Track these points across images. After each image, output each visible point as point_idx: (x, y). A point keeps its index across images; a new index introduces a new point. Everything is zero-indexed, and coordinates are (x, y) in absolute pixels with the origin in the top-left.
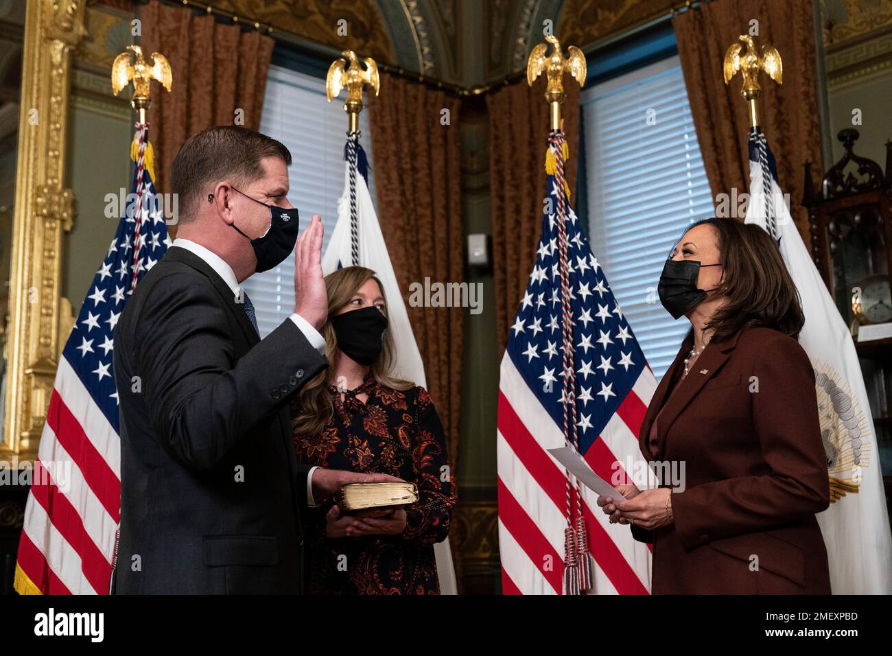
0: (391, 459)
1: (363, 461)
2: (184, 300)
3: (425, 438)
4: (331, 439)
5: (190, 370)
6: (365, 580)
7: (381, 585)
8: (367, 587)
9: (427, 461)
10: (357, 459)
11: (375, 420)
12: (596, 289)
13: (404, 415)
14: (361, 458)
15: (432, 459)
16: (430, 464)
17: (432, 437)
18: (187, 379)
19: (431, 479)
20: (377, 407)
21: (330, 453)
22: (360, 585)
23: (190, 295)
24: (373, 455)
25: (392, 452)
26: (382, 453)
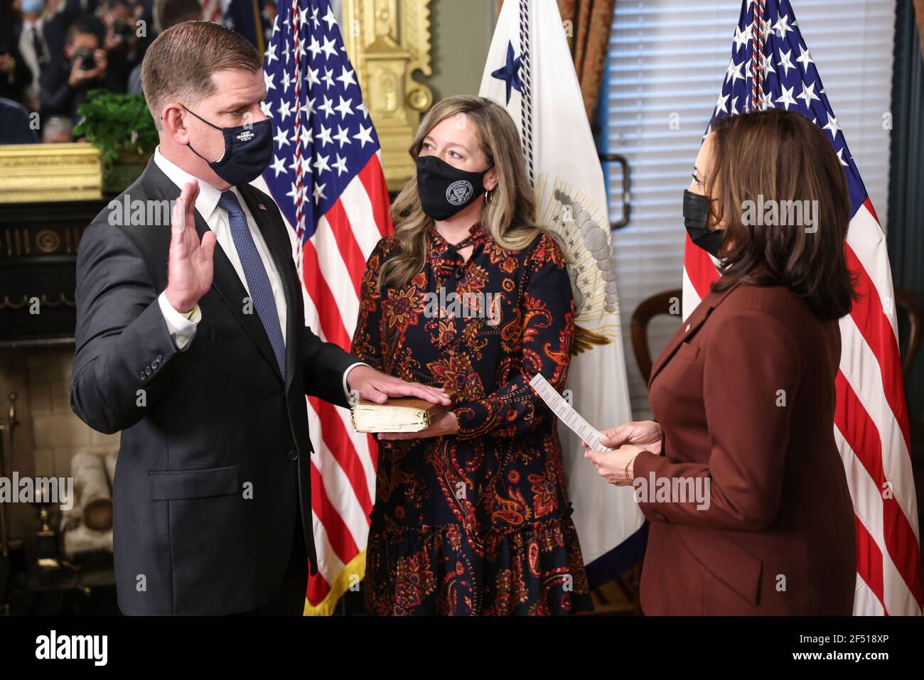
0: (473, 339)
1: (443, 338)
2: (103, 253)
3: (532, 306)
4: (418, 307)
5: (96, 333)
6: (442, 464)
7: (461, 470)
8: (445, 470)
9: (531, 335)
10: (437, 336)
11: (471, 285)
12: (802, 96)
13: (506, 280)
14: (441, 335)
15: (537, 333)
16: (533, 340)
17: (541, 305)
18: (91, 343)
19: (533, 357)
20: (479, 268)
21: (410, 326)
22: (438, 467)
23: (109, 248)
24: (456, 331)
25: (475, 331)
26: (464, 331)
